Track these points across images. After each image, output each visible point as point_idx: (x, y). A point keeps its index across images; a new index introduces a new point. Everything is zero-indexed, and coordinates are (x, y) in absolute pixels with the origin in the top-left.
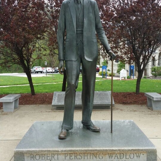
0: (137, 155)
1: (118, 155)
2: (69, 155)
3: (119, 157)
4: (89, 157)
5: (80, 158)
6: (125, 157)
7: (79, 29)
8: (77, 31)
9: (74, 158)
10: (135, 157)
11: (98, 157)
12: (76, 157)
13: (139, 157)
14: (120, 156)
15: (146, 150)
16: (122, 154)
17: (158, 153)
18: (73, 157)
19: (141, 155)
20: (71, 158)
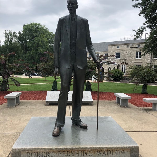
0: (122, 152)
1: (105, 152)
2: (62, 153)
3: (106, 154)
4: (80, 154)
5: (73, 155)
6: (111, 153)
7: (72, 42)
8: (71, 43)
9: (67, 156)
10: (121, 154)
11: (88, 154)
12: (68, 155)
13: (124, 153)
14: (108, 153)
15: (130, 148)
16: (109, 152)
17: (140, 150)
18: (66, 154)
19: (126, 152)
20: (64, 155)
